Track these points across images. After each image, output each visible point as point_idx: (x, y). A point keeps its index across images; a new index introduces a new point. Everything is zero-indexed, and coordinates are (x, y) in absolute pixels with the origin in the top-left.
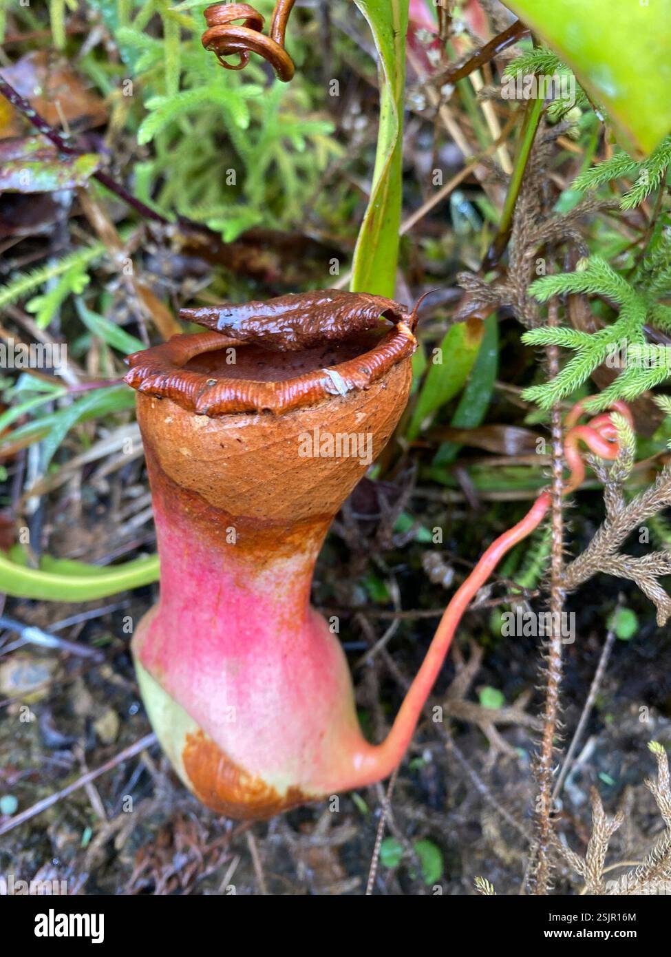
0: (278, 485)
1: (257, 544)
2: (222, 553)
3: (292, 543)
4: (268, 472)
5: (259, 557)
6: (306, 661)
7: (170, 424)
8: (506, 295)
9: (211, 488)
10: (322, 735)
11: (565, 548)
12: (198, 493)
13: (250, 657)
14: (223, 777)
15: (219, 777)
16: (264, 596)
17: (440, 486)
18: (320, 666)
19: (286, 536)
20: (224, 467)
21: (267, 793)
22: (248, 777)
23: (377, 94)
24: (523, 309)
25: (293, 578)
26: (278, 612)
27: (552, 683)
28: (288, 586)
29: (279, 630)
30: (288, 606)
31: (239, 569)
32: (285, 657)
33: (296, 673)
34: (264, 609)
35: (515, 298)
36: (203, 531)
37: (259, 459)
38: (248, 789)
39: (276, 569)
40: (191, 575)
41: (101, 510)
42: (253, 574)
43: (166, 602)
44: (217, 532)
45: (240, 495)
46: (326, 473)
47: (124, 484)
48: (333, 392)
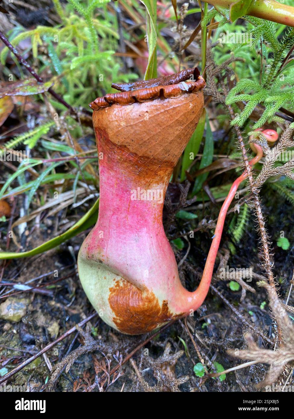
0: (160, 135)
1: (147, 174)
2: (132, 180)
4: (157, 128)
5: (147, 182)
9: (132, 141)
12: (125, 146)
13: (143, 233)
19: (158, 171)
20: (140, 127)
21: (155, 302)
22: (147, 291)
26: (153, 212)
36: (125, 169)
37: (154, 121)
38: (147, 299)
40: (117, 195)
41: (49, 231)
43: (103, 217)
44: (131, 168)
45: (145, 142)
47: (60, 219)
48: (183, 89)
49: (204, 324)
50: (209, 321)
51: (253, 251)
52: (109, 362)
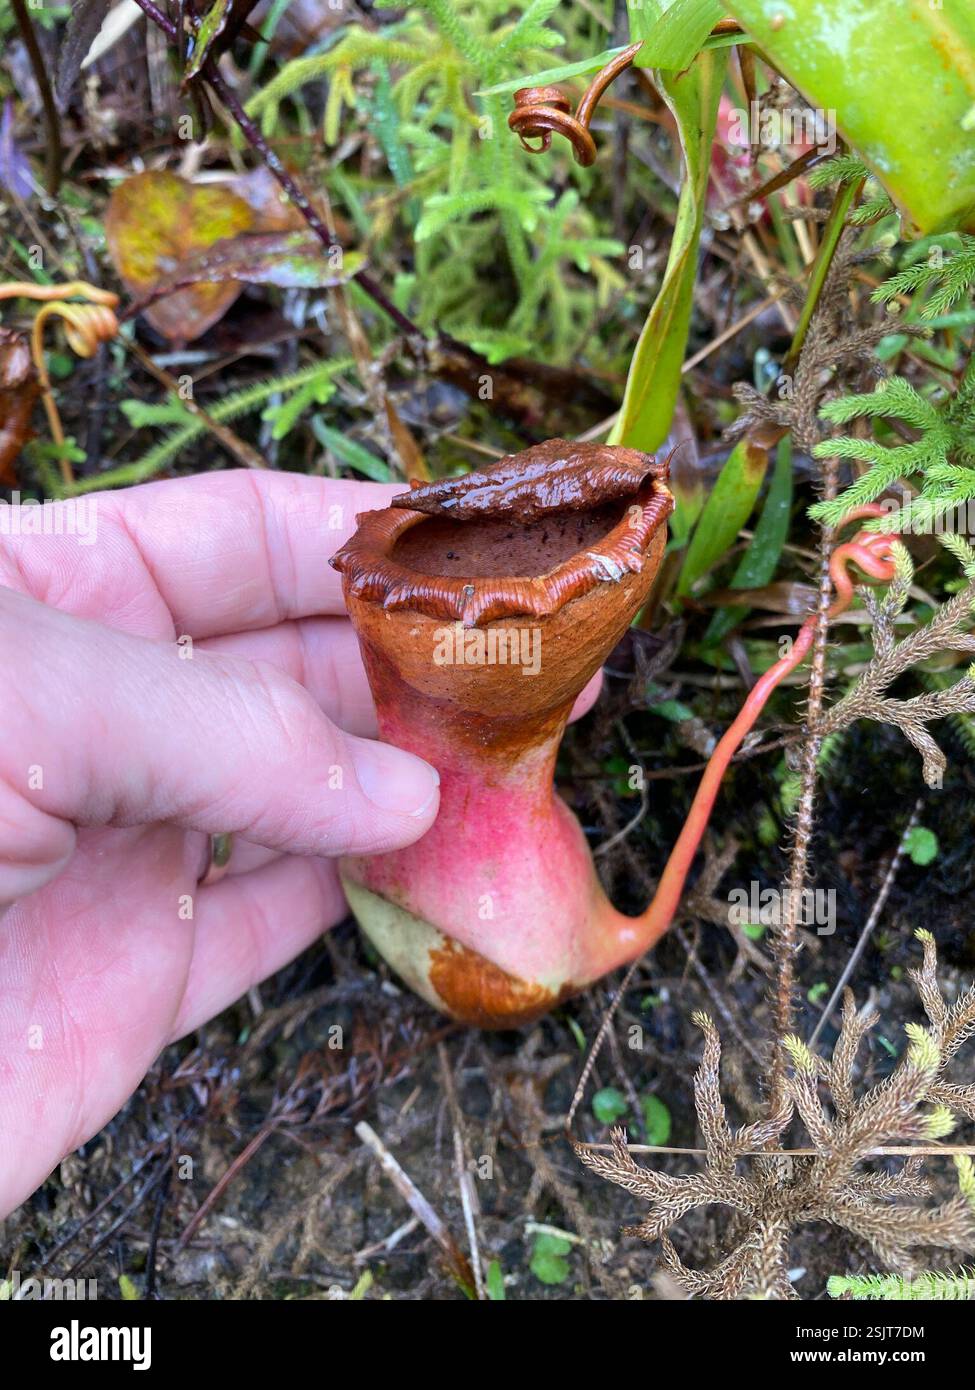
1: (510, 739)
3: (545, 731)
5: (511, 752)
6: (560, 846)
7: (417, 637)
8: (785, 414)
10: (585, 921)
11: (825, 693)
13: (506, 856)
14: (489, 989)
15: (484, 992)
16: (515, 789)
17: (712, 671)
18: (571, 847)
19: (541, 724)
21: (543, 995)
22: (523, 984)
23: (671, 230)
24: (802, 431)
25: (544, 764)
26: (531, 802)
27: (801, 843)
28: (540, 774)
29: (532, 821)
30: (540, 793)
31: (490, 769)
32: (541, 847)
33: (553, 862)
34: (517, 803)
35: (795, 419)
38: (523, 996)
39: (527, 761)
42: (505, 770)
46: (591, 657)
48: (606, 579)
49: (650, 1000)
50: (664, 995)
51: (828, 845)
52: (387, 1039)
